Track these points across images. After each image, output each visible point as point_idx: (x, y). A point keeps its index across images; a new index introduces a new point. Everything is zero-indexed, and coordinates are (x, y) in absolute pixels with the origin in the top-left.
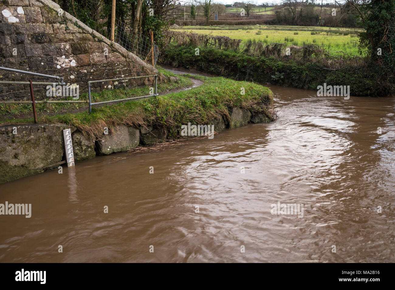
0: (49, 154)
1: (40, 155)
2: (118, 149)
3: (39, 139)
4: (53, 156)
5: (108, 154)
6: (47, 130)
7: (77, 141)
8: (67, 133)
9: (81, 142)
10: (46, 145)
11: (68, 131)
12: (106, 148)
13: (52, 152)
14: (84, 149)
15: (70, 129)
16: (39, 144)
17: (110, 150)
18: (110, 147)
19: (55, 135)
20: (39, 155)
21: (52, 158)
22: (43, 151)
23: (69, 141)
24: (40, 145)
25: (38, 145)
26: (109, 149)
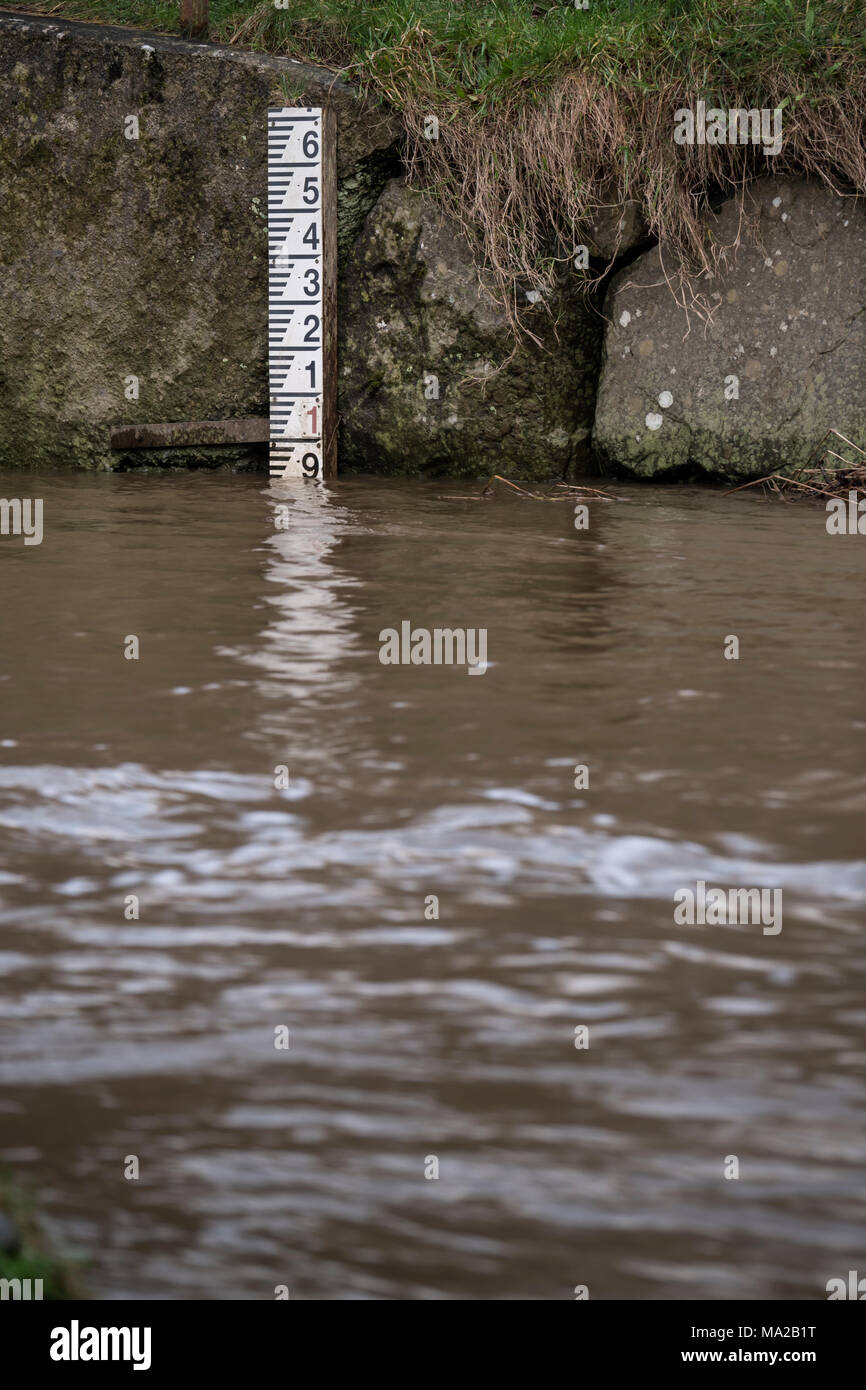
0: (160, 309)
1: (102, 300)
2: (738, 441)
3: (109, 158)
4: (192, 347)
5: (648, 468)
6: (172, 90)
7: (392, 254)
8: (293, 151)
9: (418, 277)
10: (153, 227)
11: (301, 129)
12: (633, 405)
13: (187, 302)
14: (435, 346)
15: (317, 112)
16: (106, 197)
17: (665, 436)
18: (666, 400)
19: (224, 152)
20: (94, 305)
21: (183, 363)
22: (125, 269)
23: (301, 223)
24: (113, 216)
25: (96, 209)
26: (654, 422)
